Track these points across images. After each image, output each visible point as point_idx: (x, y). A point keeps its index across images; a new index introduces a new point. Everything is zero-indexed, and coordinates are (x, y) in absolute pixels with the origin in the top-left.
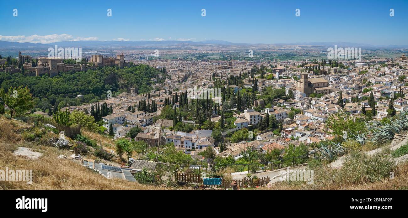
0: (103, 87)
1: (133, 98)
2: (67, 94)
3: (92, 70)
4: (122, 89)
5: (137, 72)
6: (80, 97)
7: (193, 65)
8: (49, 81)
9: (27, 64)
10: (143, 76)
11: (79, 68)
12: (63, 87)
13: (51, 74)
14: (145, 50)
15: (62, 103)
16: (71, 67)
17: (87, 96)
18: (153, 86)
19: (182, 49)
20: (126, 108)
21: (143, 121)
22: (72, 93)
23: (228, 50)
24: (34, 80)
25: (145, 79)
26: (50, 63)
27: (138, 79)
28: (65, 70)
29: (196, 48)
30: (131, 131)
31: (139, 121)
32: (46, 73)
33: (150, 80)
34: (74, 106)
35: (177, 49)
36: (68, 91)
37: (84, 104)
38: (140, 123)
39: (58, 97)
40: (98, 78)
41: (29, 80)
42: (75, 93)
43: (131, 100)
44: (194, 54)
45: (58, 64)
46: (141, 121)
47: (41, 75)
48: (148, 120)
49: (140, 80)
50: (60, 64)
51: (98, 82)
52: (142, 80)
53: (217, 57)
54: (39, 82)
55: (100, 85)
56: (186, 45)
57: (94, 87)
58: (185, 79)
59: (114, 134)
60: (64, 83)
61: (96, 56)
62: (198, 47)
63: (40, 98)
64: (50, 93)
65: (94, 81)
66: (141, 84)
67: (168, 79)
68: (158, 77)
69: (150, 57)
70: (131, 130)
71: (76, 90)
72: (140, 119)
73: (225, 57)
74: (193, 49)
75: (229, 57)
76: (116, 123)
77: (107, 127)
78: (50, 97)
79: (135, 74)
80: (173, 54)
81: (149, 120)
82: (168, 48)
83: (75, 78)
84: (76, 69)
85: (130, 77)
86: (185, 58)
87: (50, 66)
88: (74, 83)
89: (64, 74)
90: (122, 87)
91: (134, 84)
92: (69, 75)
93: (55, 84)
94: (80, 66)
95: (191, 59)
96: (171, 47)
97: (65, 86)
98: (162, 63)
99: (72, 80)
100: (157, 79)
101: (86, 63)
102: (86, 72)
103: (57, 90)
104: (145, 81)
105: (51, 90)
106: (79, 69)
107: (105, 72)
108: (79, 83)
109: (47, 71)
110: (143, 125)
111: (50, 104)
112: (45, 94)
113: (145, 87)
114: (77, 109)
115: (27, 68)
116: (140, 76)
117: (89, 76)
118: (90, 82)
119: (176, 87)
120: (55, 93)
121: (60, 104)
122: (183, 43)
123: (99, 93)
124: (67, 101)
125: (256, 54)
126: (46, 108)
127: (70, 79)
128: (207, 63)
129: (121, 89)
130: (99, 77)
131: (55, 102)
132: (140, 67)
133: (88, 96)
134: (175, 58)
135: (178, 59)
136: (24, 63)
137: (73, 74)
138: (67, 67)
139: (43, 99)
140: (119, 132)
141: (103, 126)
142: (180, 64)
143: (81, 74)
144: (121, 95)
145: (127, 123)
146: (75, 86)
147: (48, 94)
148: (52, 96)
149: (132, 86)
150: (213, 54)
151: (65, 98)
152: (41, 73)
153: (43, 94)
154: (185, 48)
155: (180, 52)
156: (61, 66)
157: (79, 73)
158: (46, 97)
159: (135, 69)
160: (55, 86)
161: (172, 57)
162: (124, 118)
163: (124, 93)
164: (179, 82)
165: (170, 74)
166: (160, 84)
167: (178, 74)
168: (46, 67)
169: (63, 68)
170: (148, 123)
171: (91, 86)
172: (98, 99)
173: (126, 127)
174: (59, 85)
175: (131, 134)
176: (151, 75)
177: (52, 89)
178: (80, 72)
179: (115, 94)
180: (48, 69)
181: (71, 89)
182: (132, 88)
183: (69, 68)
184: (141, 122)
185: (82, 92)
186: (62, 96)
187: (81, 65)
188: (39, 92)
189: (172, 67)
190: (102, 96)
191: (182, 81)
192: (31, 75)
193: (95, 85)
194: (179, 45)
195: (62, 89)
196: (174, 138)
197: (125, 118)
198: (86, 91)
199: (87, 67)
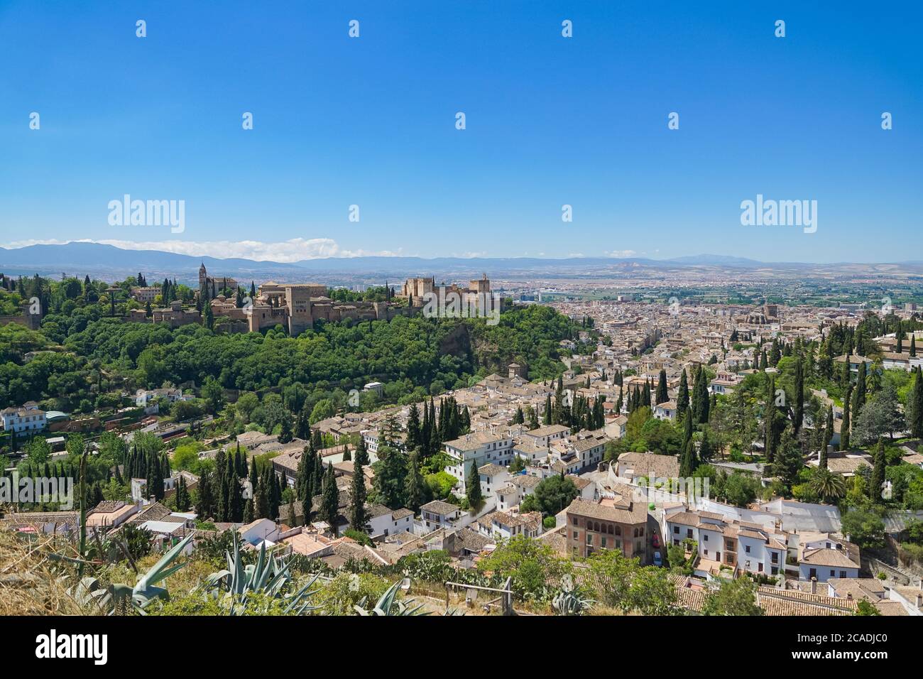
0: (436, 361)
1: (517, 390)
2: (337, 382)
3: (405, 316)
4: (486, 366)
5: (523, 324)
6: (373, 388)
7: (661, 314)
8: (287, 345)
9: (223, 300)
10: (540, 335)
11: (369, 312)
12: (325, 363)
13: (293, 326)
14: (532, 280)
15: (323, 405)
16: (348, 307)
17: (392, 386)
18: (567, 362)
19: (626, 278)
20: (503, 417)
21: (572, 456)
22: (352, 378)
23: (749, 281)
24: (243, 344)
25: (543, 343)
26: (288, 298)
27: (526, 341)
28: (332, 315)
29: (661, 274)
30: (541, 490)
31: (562, 455)
32: (280, 323)
33: (558, 346)
34: (358, 413)
35: (613, 277)
36: (340, 372)
37: (386, 406)
38: (565, 464)
39: (312, 390)
40: (422, 338)
41: (229, 342)
42: (359, 379)
43: (513, 397)
44: (656, 289)
45: (312, 299)
46: (568, 457)
47: (263, 331)
48: (587, 454)
49: (531, 346)
50: (320, 299)
51: (421, 348)
52: (537, 344)
53: (721, 297)
54: (258, 350)
55: (426, 356)
56: (635, 268)
57: (411, 362)
58: (648, 346)
59: (482, 498)
60: (330, 351)
61: (416, 281)
62: (667, 272)
63: (260, 395)
64: (288, 379)
65: (412, 345)
66: (536, 355)
67: (604, 344)
68: (578, 338)
69: (546, 296)
70: (543, 488)
71: (362, 369)
72: (564, 451)
73: (744, 297)
74: (652, 279)
75: (755, 296)
76: (489, 462)
77: (458, 473)
78: (287, 390)
79: (519, 330)
80: (602, 290)
81: (591, 455)
82: (588, 276)
83: (359, 337)
84: (361, 313)
85: (506, 337)
86: (637, 298)
87: (289, 305)
88: (357, 352)
89: (328, 327)
90: (485, 363)
91: (517, 354)
92: (343, 329)
93: (304, 354)
94: (373, 307)
95: (652, 301)
96: (595, 274)
97: (331, 357)
98: (579, 308)
99: (350, 342)
100: (576, 344)
101: (388, 300)
102: (389, 322)
103: (307, 371)
104: (545, 348)
105: (290, 371)
106: (370, 315)
107: (441, 323)
108: (372, 352)
109: (279, 319)
110: (574, 470)
111: (288, 411)
112: (274, 383)
113: (546, 364)
114: (365, 420)
115: (224, 311)
116: (532, 335)
117: (398, 331)
118: (401, 349)
119: (628, 366)
120: (303, 380)
121: (317, 407)
122: (628, 263)
123: (424, 377)
124: (337, 399)
125: (836, 292)
126: (277, 422)
127: (347, 341)
128: (699, 309)
129: (483, 369)
130: (425, 335)
131: (302, 404)
132: (531, 311)
133: (394, 386)
134: (609, 297)
135: (619, 299)
136: (214, 297)
137: (354, 328)
138: (337, 307)
139: (268, 397)
140: (498, 492)
141: (446, 470)
142: (627, 310)
143: (377, 326)
144: (484, 383)
145: (520, 461)
146: (359, 359)
147: (282, 381)
148: (294, 386)
149: (510, 360)
150: (709, 289)
151: (332, 391)
152: (265, 325)
153: (269, 382)
154: (633, 275)
155: (619, 285)
156: (322, 305)
157: (371, 326)
158: (278, 392)
159: (517, 316)
160: (304, 358)
161: (601, 295)
162: (509, 444)
163: (492, 377)
164: (634, 352)
165: (606, 332)
166: (585, 358)
167: (628, 334)
168: (278, 307)
169: (327, 310)
170: (587, 464)
171: (405, 358)
172: (422, 395)
173: (521, 476)
174: (315, 357)
175: (542, 500)
176: (559, 332)
177: (294, 368)
178: (374, 323)
179: (467, 379)
180: (285, 313)
181: (348, 367)
182: (513, 365)
183: (344, 310)
184: (567, 460)
185: (378, 375)
186: (322, 387)
187: (375, 304)
188: (258, 378)
189: (608, 317)
190: (432, 386)
191: (642, 352)
192: (234, 331)
193: (415, 356)
194: (616, 269)
195: (322, 368)
196: (698, 524)
197: (513, 445)
198: (390, 372)
199: (392, 308)
